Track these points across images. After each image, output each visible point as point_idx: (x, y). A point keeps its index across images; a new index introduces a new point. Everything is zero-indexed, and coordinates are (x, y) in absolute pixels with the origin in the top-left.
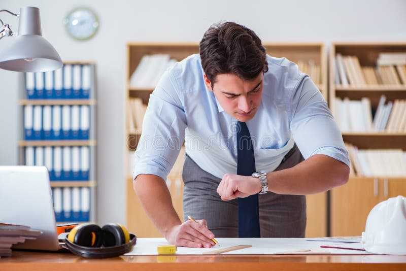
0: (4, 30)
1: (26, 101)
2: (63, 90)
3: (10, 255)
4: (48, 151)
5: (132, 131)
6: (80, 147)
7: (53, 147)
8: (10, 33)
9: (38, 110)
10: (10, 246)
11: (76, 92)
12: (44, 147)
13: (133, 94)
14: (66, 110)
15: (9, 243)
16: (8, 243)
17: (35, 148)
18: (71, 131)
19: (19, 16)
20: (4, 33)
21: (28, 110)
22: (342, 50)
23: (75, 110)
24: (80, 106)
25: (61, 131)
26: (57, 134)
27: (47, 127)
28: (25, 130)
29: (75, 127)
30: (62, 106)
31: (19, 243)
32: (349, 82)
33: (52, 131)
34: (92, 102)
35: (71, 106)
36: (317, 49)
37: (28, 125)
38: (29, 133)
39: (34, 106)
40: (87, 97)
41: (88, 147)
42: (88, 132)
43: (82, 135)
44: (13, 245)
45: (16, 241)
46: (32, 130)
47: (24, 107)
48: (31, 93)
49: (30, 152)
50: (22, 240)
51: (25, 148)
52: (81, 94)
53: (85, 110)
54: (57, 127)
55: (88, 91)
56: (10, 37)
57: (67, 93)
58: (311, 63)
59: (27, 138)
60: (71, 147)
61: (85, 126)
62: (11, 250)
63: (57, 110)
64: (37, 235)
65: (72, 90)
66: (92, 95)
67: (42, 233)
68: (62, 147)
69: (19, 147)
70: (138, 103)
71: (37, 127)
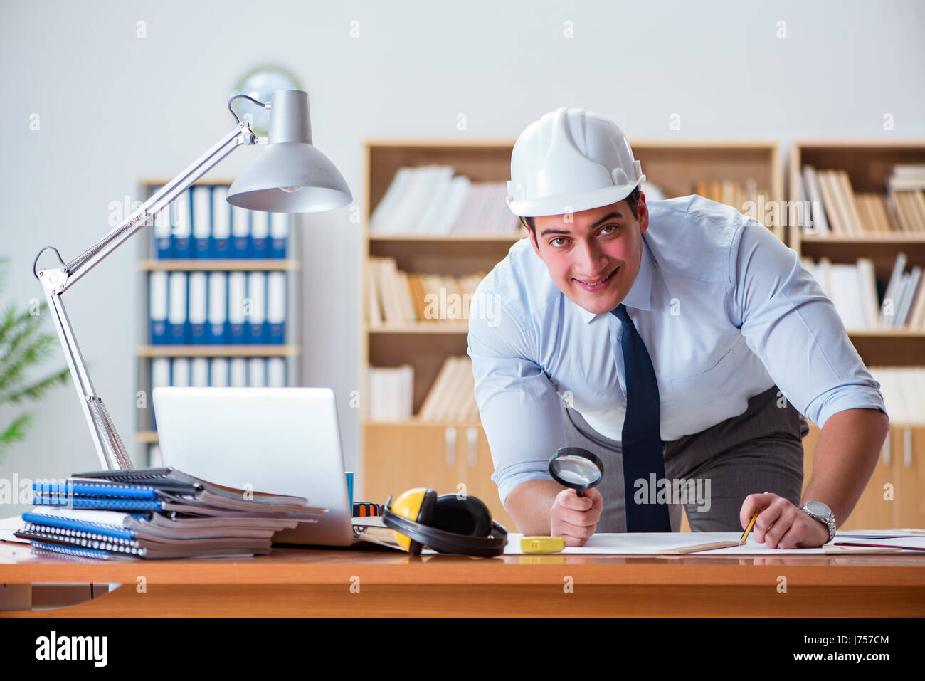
0: (241, 132)
1: (154, 263)
2: (232, 239)
3: (268, 553)
4: (200, 367)
5: (377, 326)
6: (266, 359)
7: (210, 359)
8: (253, 140)
9: (179, 281)
10: (270, 534)
11: (259, 243)
12: (190, 359)
13: (377, 249)
14: (237, 281)
15: (268, 529)
16: (265, 530)
17: (172, 360)
18: (247, 325)
19: (269, 106)
20: (241, 139)
21: (159, 281)
22: (815, 158)
23: (257, 281)
24: (266, 273)
25: (227, 325)
26: (218, 331)
27: (198, 317)
28: (152, 323)
29: (256, 317)
30: (228, 273)
31: (287, 530)
32: (830, 227)
33: (207, 325)
34: (291, 264)
35: (247, 273)
36: (763, 155)
37: (158, 312)
38: (159, 329)
39: (170, 273)
40: (282, 254)
41: (283, 358)
42: (282, 326)
43: (270, 334)
44: (276, 532)
45: (281, 524)
46: (166, 323)
47: (149, 273)
48: (165, 245)
49: (161, 369)
50: (293, 524)
51: (150, 361)
52: (269, 249)
53: (276, 281)
54: (217, 317)
55: (284, 241)
56: (252, 146)
57: (241, 245)
58: (752, 185)
59: (155, 340)
60: (248, 359)
61: (276, 316)
62: (270, 544)
63: (218, 281)
64: (319, 515)
65: (249, 238)
66: (292, 249)
67: (327, 511)
68: (229, 359)
69: (139, 359)
70: (387, 267)
71: (177, 317)
